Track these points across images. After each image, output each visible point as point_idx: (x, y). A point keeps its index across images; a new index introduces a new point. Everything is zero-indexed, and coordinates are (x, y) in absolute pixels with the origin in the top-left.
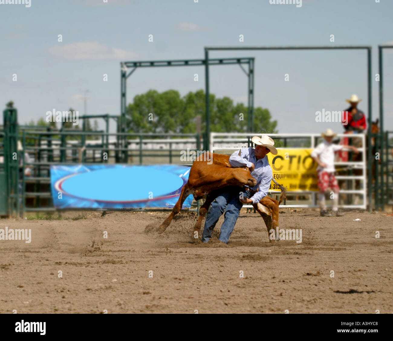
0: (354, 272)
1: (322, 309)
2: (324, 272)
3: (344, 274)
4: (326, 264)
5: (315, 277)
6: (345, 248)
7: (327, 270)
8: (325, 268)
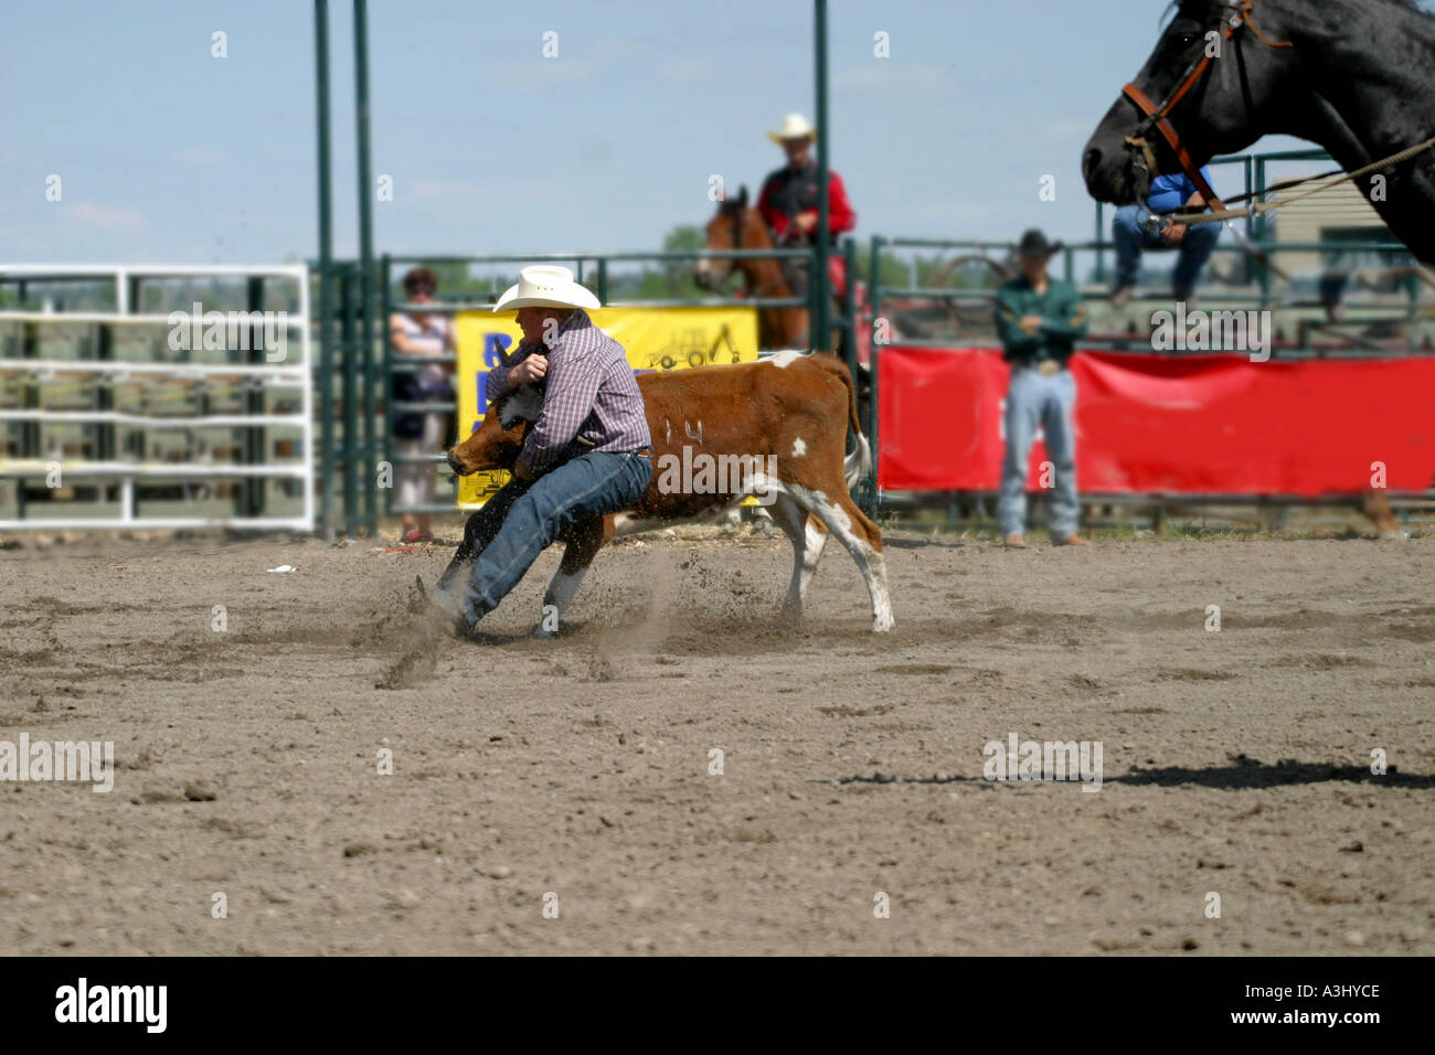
0: (270, 753)
1: (159, 885)
2: (167, 754)
3: (236, 762)
4: (170, 727)
5: (134, 773)
6: (238, 668)
7: (174, 747)
8: (168, 740)
